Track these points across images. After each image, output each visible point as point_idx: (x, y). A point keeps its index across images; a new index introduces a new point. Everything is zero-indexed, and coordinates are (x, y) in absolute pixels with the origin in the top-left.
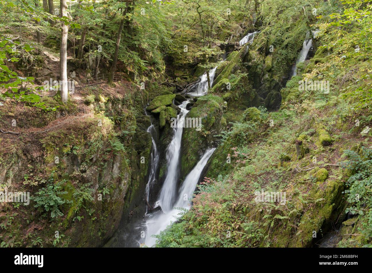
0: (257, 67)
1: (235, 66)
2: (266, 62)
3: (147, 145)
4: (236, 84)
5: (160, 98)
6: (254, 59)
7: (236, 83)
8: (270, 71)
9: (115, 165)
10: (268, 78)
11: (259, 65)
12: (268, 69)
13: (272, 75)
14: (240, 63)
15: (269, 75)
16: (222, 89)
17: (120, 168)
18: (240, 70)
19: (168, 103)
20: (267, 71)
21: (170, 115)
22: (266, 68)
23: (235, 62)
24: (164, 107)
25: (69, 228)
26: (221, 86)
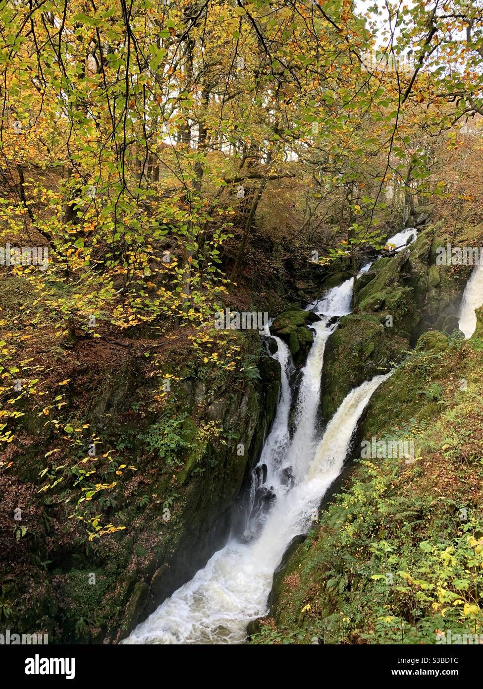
0: (419, 280)
1: (390, 277)
2: (431, 273)
3: (277, 377)
4: (396, 301)
5: (287, 315)
6: (415, 268)
7: (396, 299)
8: (437, 286)
9: (244, 400)
10: (435, 296)
11: (421, 276)
12: (435, 284)
13: (440, 291)
14: (398, 272)
15: (436, 292)
16: (376, 307)
17: (248, 404)
18: (398, 282)
19: (300, 323)
20: (433, 286)
21: (305, 338)
22: (432, 282)
23: (389, 271)
24: (295, 327)
25: (186, 484)
26: (374, 302)
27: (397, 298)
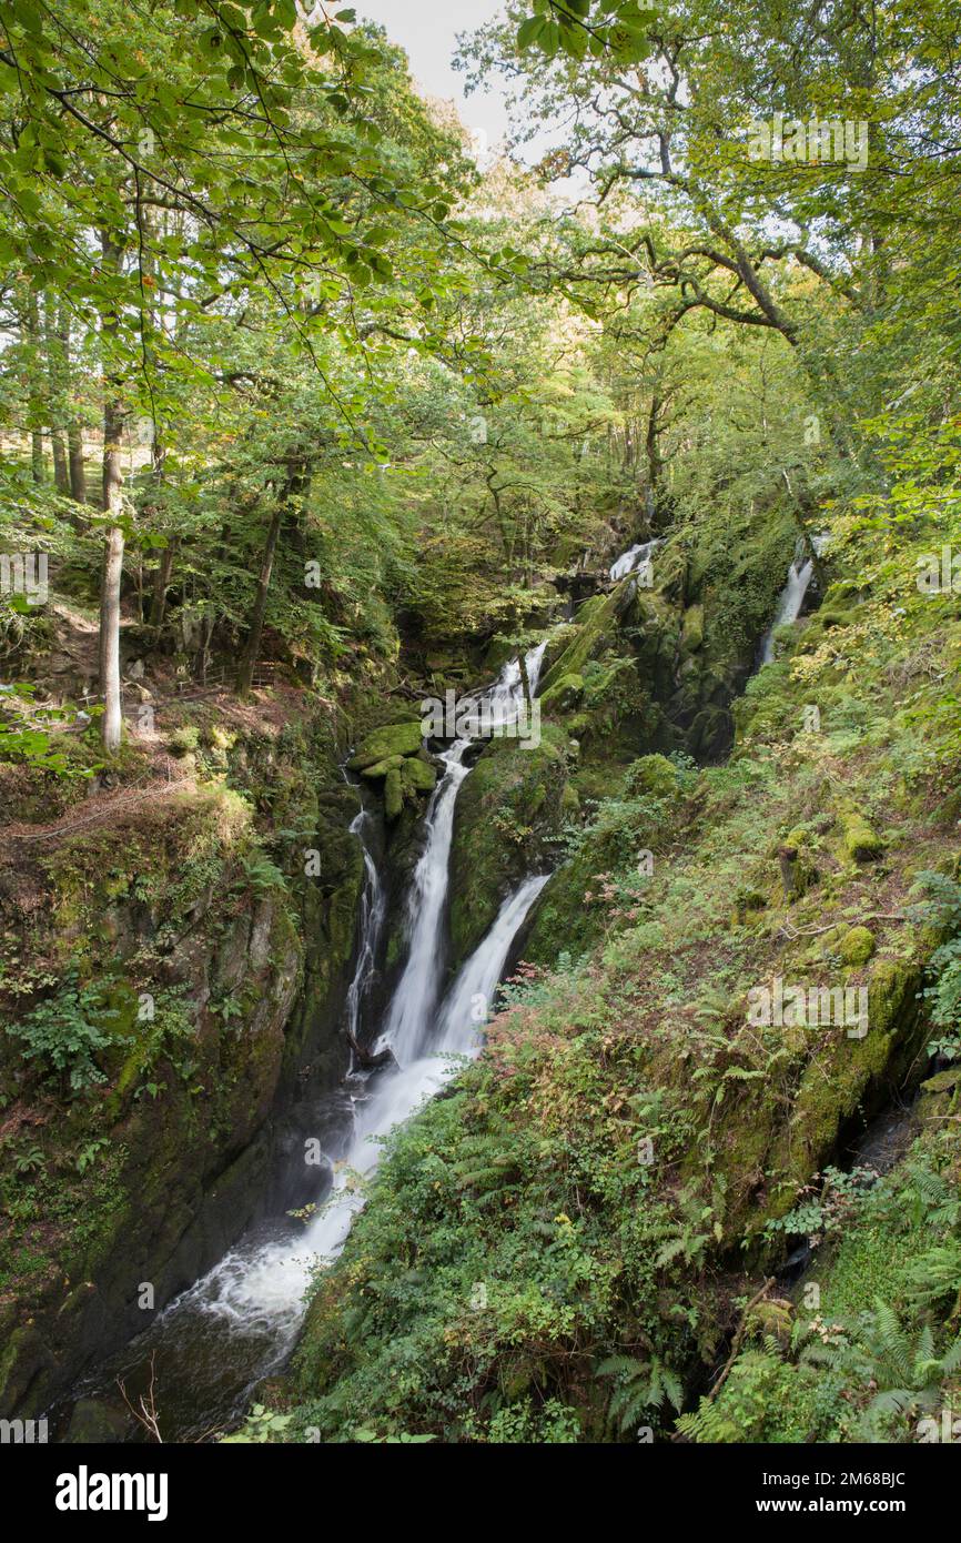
0: (661, 641)
1: (598, 638)
2: (687, 624)
3: (351, 872)
4: (603, 691)
5: (385, 734)
6: (653, 617)
7: (602, 687)
8: (698, 649)
9: (256, 931)
10: (693, 671)
11: (666, 633)
12: (695, 645)
13: (705, 661)
14: (614, 628)
15: (696, 662)
16: (565, 704)
17: (270, 939)
18: (614, 648)
19: (410, 749)
20: (690, 650)
21: (416, 781)
22: (687, 643)
23: (598, 626)
24: (397, 759)
25: (123, 1118)
26: (561, 696)
27: (606, 683)
